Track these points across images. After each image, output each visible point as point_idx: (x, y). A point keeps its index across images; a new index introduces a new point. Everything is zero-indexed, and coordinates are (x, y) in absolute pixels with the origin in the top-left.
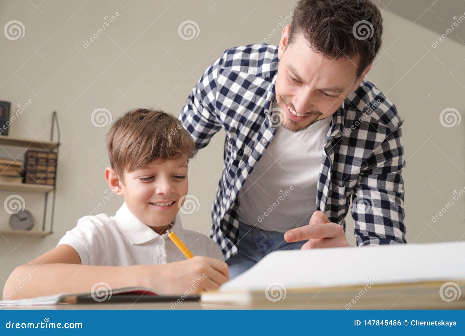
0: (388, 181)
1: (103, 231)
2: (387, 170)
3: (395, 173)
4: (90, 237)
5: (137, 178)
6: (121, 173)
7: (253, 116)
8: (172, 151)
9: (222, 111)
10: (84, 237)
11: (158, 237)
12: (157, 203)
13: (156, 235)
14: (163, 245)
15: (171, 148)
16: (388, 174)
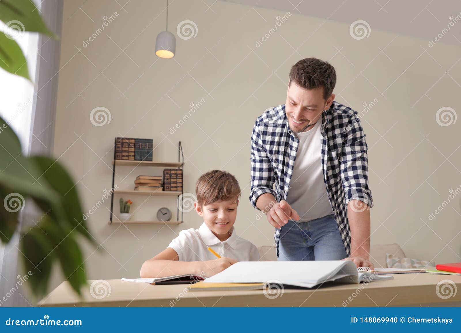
0: (356, 146)
1: (191, 239)
2: (354, 139)
3: (359, 141)
4: (183, 243)
5: (208, 209)
6: (201, 205)
7: (284, 139)
8: (226, 196)
9: (267, 144)
10: (180, 244)
11: (221, 242)
12: (218, 223)
13: (219, 241)
14: (223, 247)
15: (226, 194)
16: (355, 142)
